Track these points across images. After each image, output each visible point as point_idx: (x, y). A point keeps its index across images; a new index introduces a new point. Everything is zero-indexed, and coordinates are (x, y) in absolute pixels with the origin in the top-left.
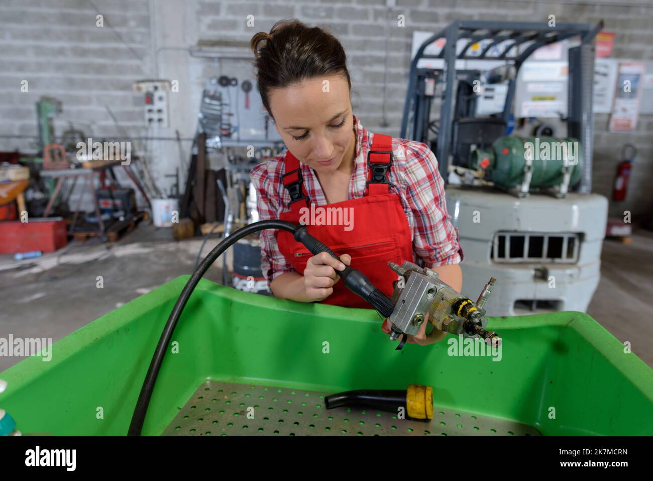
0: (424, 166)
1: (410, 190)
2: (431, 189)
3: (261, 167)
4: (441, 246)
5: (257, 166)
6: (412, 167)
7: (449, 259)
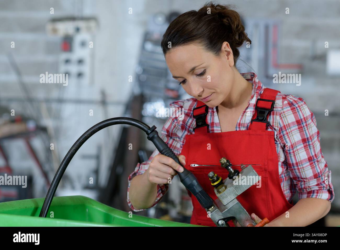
0: (294, 113)
1: (282, 130)
2: (298, 132)
3: (179, 103)
4: (305, 180)
5: (176, 101)
6: (285, 113)
7: (313, 193)
